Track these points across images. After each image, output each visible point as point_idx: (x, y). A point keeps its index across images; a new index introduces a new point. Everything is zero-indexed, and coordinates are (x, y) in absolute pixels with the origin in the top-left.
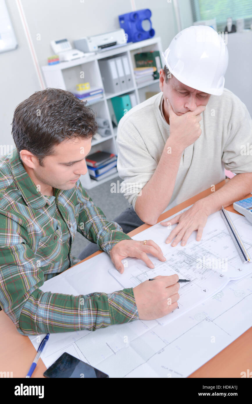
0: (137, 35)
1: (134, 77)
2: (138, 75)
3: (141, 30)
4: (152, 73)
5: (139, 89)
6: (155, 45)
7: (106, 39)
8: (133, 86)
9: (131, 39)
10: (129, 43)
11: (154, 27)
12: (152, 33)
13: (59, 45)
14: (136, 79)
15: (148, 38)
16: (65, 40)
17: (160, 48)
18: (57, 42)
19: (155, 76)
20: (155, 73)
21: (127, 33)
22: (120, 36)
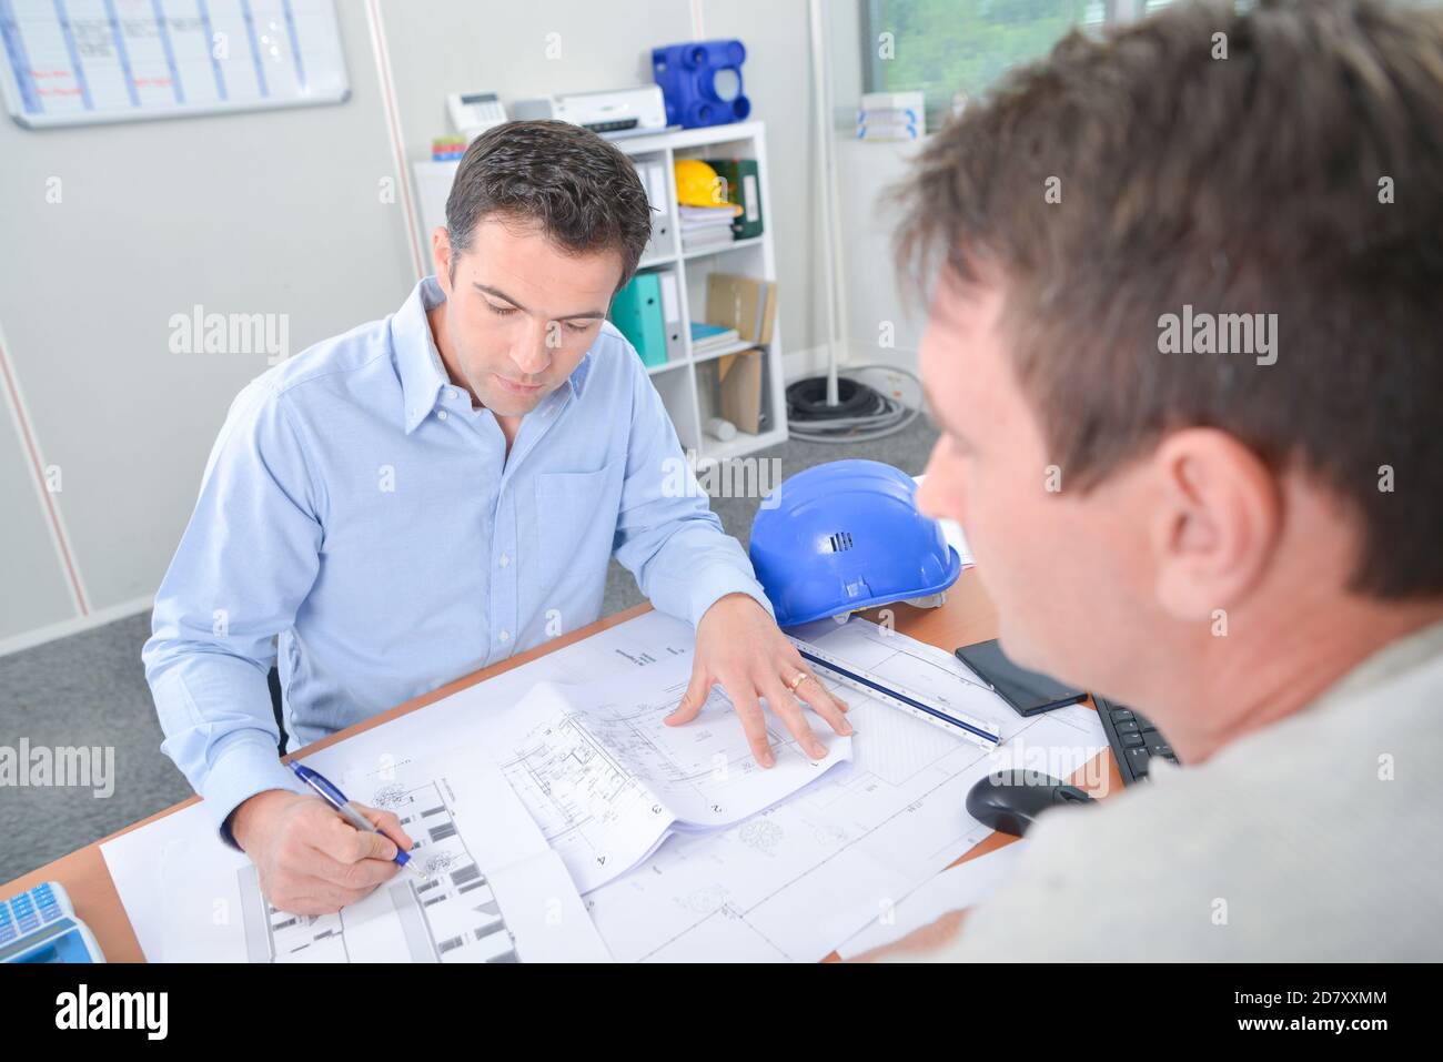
0: (697, 108)
1: (676, 224)
2: (690, 221)
3: (711, 95)
4: (731, 221)
5: (689, 262)
6: (746, 142)
7: (607, 109)
8: (672, 249)
9: (679, 116)
10: (672, 128)
11: (748, 93)
12: (740, 109)
13: (470, 108)
14: (682, 231)
15: (728, 121)
16: (492, 98)
17: (760, 154)
18: (467, 100)
19: (739, 228)
20: (738, 220)
21: (672, 99)
22: (649, 105)
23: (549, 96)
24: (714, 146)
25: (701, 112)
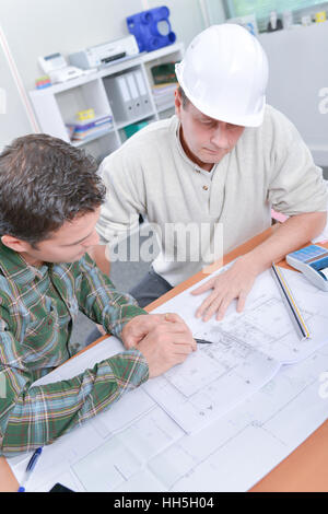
0: (151, 41)
1: (152, 97)
2: (157, 95)
3: (158, 35)
5: (160, 113)
6: (176, 53)
7: (110, 50)
8: (151, 109)
9: (144, 47)
10: (142, 53)
11: (174, 30)
12: (172, 38)
13: (49, 62)
14: (155, 100)
15: (167, 45)
16: (58, 55)
18: (47, 58)
21: (140, 40)
22: (130, 45)
23: (83, 49)
24: (162, 58)
25: (154, 43)
